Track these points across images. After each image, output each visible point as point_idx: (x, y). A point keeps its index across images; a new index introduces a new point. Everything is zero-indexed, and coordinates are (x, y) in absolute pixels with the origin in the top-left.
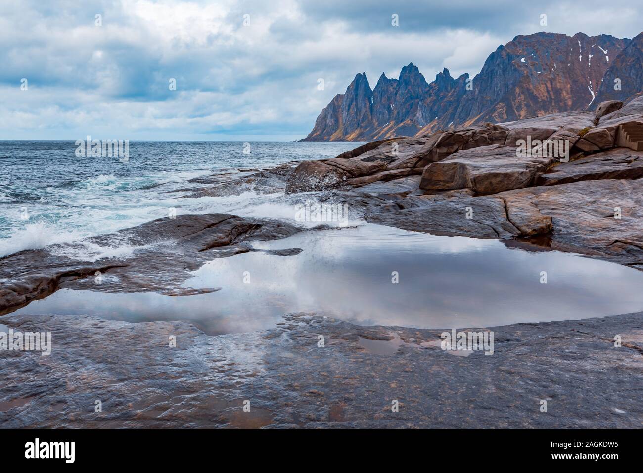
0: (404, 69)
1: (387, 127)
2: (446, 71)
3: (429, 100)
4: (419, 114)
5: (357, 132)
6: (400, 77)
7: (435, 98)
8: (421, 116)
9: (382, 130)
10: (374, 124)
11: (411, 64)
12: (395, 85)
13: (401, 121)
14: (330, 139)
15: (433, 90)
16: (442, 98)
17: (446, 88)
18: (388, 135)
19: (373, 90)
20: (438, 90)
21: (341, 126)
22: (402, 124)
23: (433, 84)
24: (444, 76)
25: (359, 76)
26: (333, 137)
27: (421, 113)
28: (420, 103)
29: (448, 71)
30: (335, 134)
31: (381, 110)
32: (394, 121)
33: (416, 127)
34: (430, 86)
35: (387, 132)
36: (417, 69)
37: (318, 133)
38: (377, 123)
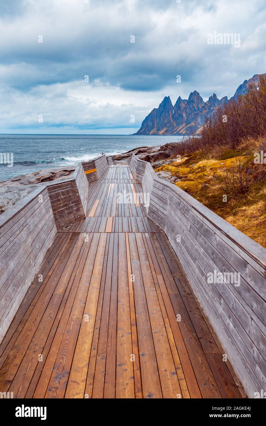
0: (191, 94)
1: (181, 127)
2: (214, 95)
3: (205, 112)
4: (199, 120)
5: (165, 129)
6: (189, 98)
7: (208, 111)
8: (200, 120)
9: (178, 128)
10: (174, 125)
11: (195, 91)
12: (186, 103)
13: (189, 124)
14: (149, 133)
15: (207, 106)
16: (212, 111)
17: (214, 105)
18: (182, 131)
19: (174, 106)
20: (210, 106)
21: (156, 126)
22: (189, 125)
23: (207, 103)
24: (214, 98)
25: (166, 98)
26: (151, 132)
27: (200, 119)
28: (200, 114)
29: (216, 95)
30: (152, 131)
31: (178, 117)
32: (185, 124)
33: (197, 127)
34: (205, 103)
35: (181, 130)
36: (198, 94)
37: (143, 130)
38: (176, 125)
